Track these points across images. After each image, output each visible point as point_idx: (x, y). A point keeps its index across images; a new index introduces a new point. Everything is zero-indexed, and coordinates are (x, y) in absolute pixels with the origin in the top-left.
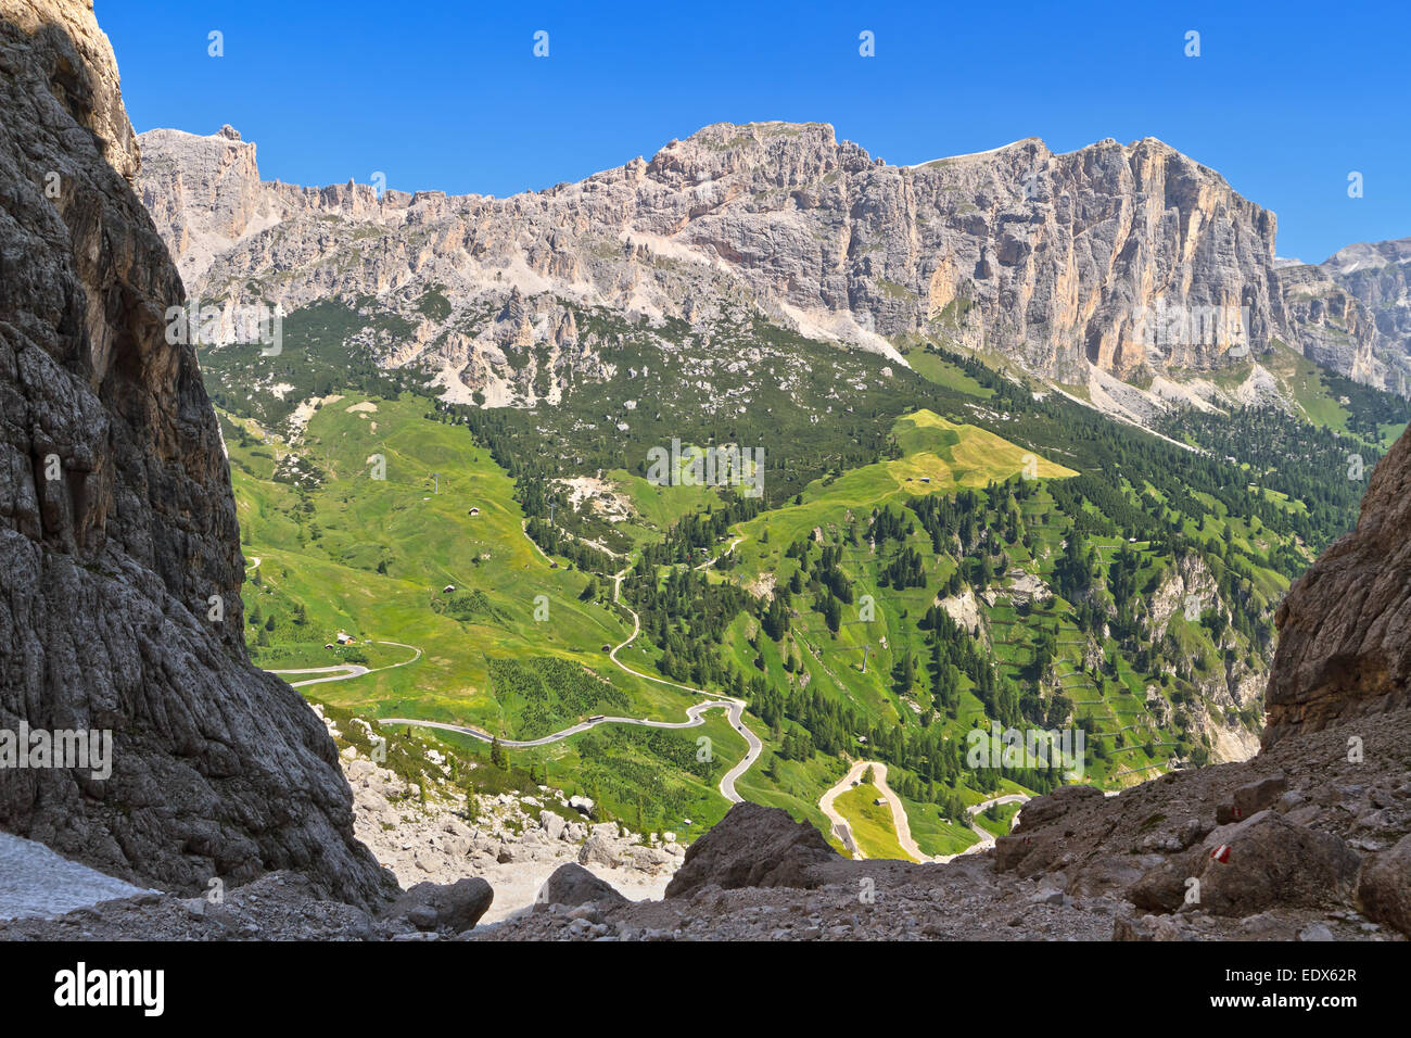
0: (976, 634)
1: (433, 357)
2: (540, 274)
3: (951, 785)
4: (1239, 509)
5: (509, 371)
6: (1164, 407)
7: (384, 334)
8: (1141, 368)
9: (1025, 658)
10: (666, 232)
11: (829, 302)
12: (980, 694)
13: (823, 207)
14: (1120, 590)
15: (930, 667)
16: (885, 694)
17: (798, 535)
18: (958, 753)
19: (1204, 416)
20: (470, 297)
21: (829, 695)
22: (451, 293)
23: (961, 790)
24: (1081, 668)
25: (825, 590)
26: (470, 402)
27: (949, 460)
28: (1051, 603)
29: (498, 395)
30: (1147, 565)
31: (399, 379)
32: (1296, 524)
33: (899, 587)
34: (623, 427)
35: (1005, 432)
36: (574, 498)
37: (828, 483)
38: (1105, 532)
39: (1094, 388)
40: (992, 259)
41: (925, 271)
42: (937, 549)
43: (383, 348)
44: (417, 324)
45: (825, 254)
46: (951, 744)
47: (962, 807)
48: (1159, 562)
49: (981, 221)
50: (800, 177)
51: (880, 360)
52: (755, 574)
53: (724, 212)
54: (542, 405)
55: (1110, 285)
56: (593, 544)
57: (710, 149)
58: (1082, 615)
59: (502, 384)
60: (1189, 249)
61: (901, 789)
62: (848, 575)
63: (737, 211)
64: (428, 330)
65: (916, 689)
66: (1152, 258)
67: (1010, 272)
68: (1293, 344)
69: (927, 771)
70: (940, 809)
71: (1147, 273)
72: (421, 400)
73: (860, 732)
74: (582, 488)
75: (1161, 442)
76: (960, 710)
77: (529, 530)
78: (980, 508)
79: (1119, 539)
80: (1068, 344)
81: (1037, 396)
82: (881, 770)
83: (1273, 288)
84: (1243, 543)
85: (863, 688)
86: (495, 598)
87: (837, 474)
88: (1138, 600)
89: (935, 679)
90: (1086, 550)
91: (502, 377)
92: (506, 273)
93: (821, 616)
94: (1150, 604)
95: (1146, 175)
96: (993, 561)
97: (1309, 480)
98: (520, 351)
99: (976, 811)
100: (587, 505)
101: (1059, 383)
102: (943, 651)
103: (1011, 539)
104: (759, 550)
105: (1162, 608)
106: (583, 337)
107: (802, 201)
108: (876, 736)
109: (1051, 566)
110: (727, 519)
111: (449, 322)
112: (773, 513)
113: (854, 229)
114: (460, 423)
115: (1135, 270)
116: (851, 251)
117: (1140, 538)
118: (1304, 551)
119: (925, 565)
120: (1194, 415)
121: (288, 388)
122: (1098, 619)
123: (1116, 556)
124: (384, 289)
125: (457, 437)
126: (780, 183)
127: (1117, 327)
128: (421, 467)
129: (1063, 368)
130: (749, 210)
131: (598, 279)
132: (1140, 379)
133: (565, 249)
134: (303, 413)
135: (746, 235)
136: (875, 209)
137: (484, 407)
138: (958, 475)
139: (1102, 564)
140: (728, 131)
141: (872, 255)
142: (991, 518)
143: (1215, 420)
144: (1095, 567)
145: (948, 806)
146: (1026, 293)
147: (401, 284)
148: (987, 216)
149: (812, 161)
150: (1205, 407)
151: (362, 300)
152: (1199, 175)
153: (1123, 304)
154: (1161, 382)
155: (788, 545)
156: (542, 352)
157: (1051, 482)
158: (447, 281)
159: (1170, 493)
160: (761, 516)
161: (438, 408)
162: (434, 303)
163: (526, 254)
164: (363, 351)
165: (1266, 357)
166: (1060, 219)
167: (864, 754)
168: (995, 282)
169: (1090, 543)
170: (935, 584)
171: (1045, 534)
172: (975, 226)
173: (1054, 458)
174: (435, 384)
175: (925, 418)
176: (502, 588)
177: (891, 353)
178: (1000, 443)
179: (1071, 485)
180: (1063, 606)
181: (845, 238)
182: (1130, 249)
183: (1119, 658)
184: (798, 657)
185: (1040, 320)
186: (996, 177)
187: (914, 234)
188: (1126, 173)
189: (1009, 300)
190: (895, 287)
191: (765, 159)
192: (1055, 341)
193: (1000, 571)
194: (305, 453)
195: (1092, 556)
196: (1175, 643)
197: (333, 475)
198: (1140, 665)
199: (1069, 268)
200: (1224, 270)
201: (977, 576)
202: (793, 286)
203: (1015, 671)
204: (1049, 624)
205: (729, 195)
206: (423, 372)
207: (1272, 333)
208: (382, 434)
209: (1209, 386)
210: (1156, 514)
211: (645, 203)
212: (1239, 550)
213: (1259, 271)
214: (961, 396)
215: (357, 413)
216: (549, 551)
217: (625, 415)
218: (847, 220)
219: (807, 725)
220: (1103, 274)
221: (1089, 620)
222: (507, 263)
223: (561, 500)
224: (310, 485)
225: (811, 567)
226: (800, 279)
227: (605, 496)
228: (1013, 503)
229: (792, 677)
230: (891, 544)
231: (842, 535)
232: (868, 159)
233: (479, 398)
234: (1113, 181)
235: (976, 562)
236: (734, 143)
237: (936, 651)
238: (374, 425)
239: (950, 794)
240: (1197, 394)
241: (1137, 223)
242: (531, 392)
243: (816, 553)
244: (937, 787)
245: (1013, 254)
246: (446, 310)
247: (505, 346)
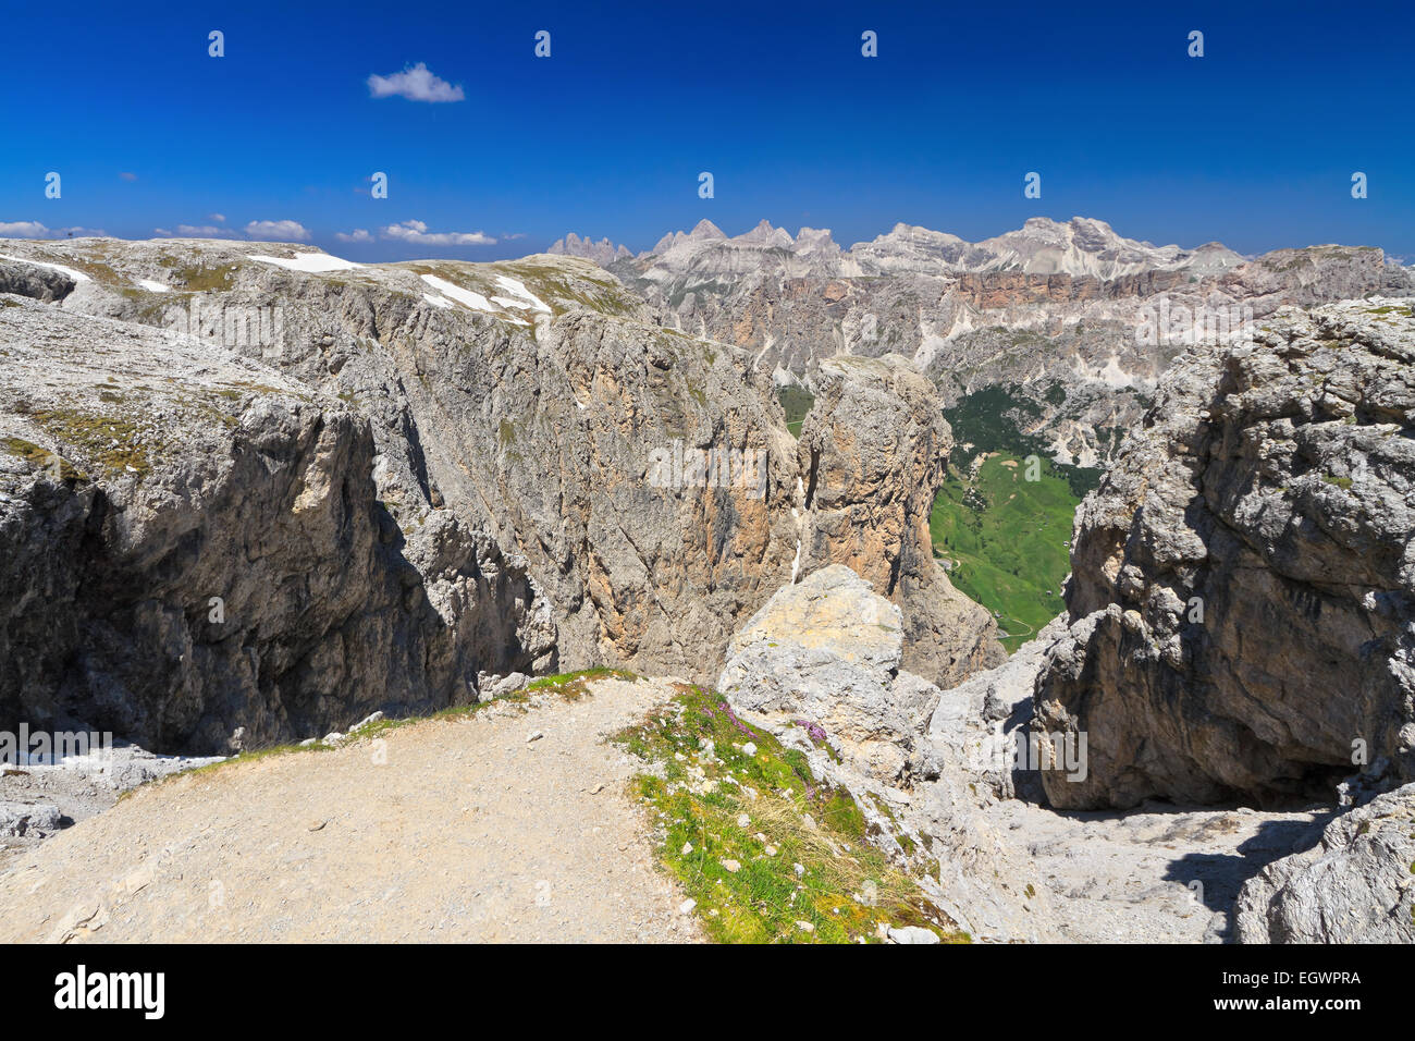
1: (1050, 432)
2: (1126, 373)
5: (1097, 443)
7: (1024, 413)
20: (1079, 388)
22: (1068, 386)
29: (1088, 459)
31: (1031, 443)
43: (1024, 422)
44: (1044, 409)
57: (1270, 270)
59: (1091, 452)
64: (1052, 412)
72: (1041, 459)
91: (1091, 448)
92: (1103, 371)
98: (1105, 430)
111: (1063, 407)
114: (1064, 478)
121: (970, 446)
124: (1028, 380)
125: (1061, 488)
128: (1039, 506)
133: (1145, 357)
134: (979, 461)
137: (1078, 466)
140: (1285, 257)
147: (1037, 378)
151: (1014, 388)
158: (1065, 379)
161: (1052, 466)
162: (1056, 393)
163: (1119, 358)
164: (1011, 422)
174: (1051, 449)
191: (1315, 279)
194: (978, 487)
197: (992, 503)
205: (1279, 307)
206: (1046, 440)
208: (1019, 482)
215: (1007, 466)
222: (1105, 365)
224: (980, 509)
233: (1076, 460)
236: (1291, 265)
238: (1015, 475)
242: (1109, 459)
246: (1063, 398)
247: (1096, 427)
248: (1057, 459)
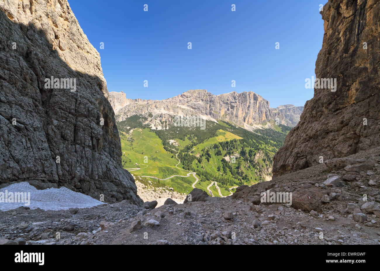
0: (229, 162)
1: (150, 123)
2: (166, 111)
3: (227, 185)
4: (267, 143)
5: (161, 125)
6: (255, 129)
7: (143, 120)
8: (252, 123)
9: (237, 166)
10: (183, 105)
11: (207, 114)
12: (230, 171)
13: (206, 101)
14: (250, 155)
15: (223, 167)
16: (216, 171)
17: (203, 148)
18: (227, 180)
19: (261, 130)
20: (156, 114)
21: (208, 172)
22: (153, 114)
23: (228, 186)
24: (245, 167)
25: (207, 156)
26: (156, 129)
27: (225, 137)
28: (240, 157)
29: (159, 128)
30: (254, 152)
31: (145, 126)
32: (275, 145)
33: (218, 155)
34: (177, 132)
35: (232, 132)
36: (170, 143)
37: (207, 140)
38: (247, 147)
39: (245, 126)
40: (230, 108)
41: (220, 110)
42: (223, 150)
43: (143, 122)
44: (148, 118)
45: (206, 107)
46: (226, 179)
47: (228, 188)
48: (256, 151)
49: (228, 103)
50: (202, 97)
51: (214, 122)
52: (197, 154)
53: (191, 102)
54: (166, 129)
55: (246, 112)
56: (173, 149)
57: (189, 93)
58: (245, 159)
60: (257, 106)
61: (219, 186)
62: (210, 154)
63: (193, 102)
64: (149, 119)
65: (221, 170)
66: (252, 108)
67: (232, 110)
68: (273, 119)
69: (223, 183)
70: (225, 189)
71: (251, 110)
72: (148, 129)
73: (212, 177)
74: (171, 141)
75: (255, 134)
76: (227, 174)
77: (164, 148)
78: (229, 144)
79: (250, 148)
80: (241, 120)
81: (237, 127)
82: (216, 183)
83: (270, 112)
84: (268, 148)
85: (213, 170)
86: (159, 158)
87: (208, 139)
88: (253, 157)
89: (224, 169)
90: (245, 150)
92: (161, 111)
93: (207, 160)
94: (255, 157)
95: (251, 96)
96: (232, 151)
97: (277, 139)
98: (163, 122)
99: (230, 189)
100: (172, 144)
101: (240, 125)
102: (225, 165)
103: (234, 148)
104: (197, 150)
105: (256, 158)
106: (172, 120)
107: (202, 100)
108: (215, 178)
109: (240, 152)
110: (193, 146)
111: (153, 118)
112: (199, 145)
113: (210, 104)
114: (154, 132)
115: (250, 109)
116: (210, 107)
117: (253, 148)
118: (276, 149)
119: (222, 152)
120: (260, 130)
121: (129, 127)
122: (247, 160)
123: (249, 150)
124: (143, 113)
125: (154, 134)
126: (199, 98)
127: (248, 117)
128: (148, 139)
129: (240, 123)
130: (195, 101)
131: (174, 111)
132: (251, 125)
133: (169, 107)
134: (131, 131)
135: (195, 105)
136: (213, 101)
138: (226, 139)
139: (247, 151)
141: (213, 108)
142: (231, 145)
143: (263, 130)
144: (246, 152)
145: (226, 188)
146: (235, 113)
147: (146, 112)
148: (229, 102)
149: (204, 95)
150: (261, 128)
151: (140, 115)
152: (258, 96)
153: (248, 114)
154: (254, 125)
155: (201, 149)
156: (166, 122)
157: (239, 140)
158: (152, 112)
159: (257, 141)
160: (198, 145)
162: (150, 115)
163: (164, 108)
164: (140, 122)
165: (269, 121)
166: (239, 102)
167: (213, 180)
168: (230, 111)
169: (245, 148)
170: (223, 155)
171: (239, 147)
172: (227, 103)
173: (240, 136)
174: (150, 126)
175: (221, 131)
176: (160, 156)
177: (216, 121)
178: (232, 134)
179: (242, 140)
180: (242, 158)
181: (209, 105)
182: (249, 106)
183: (251, 165)
184: (203, 166)
185: (237, 116)
186: (230, 97)
187: (218, 105)
188: (248, 96)
189: (232, 114)
190: (216, 112)
191: (197, 94)
192: (239, 119)
193: (232, 153)
194: (132, 137)
195: (246, 150)
196: (259, 163)
197: (135, 140)
198: (254, 167)
199: (240, 109)
200: (262, 109)
201: (229, 154)
202: (201, 112)
203: (235, 168)
204: (240, 160)
205: (192, 100)
207: (270, 118)
208: (143, 134)
209: (261, 126)
210: (255, 144)
211: (180, 101)
212: (267, 149)
213: (267, 109)
214: (226, 127)
215: (139, 131)
216: (167, 151)
217: (178, 131)
218: (209, 103)
219: (205, 176)
220: (245, 110)
221: (246, 160)
222: (161, 109)
223: (168, 143)
224: (132, 141)
225: (205, 152)
226: (203, 111)
227: (175, 142)
228: (234, 143)
229: (203, 169)
230: (216, 149)
231: (209, 148)
232: (212, 94)
233: (157, 128)
234: (246, 97)
235: (229, 151)
236: (193, 92)
237: (224, 165)
238: (141, 132)
239: (226, 186)
240: (260, 127)
241: (250, 103)
242: (164, 128)
243: (206, 150)
244: (225, 185)
245: (232, 107)
246: (152, 116)
247: (161, 121)
248: (152, 129)
